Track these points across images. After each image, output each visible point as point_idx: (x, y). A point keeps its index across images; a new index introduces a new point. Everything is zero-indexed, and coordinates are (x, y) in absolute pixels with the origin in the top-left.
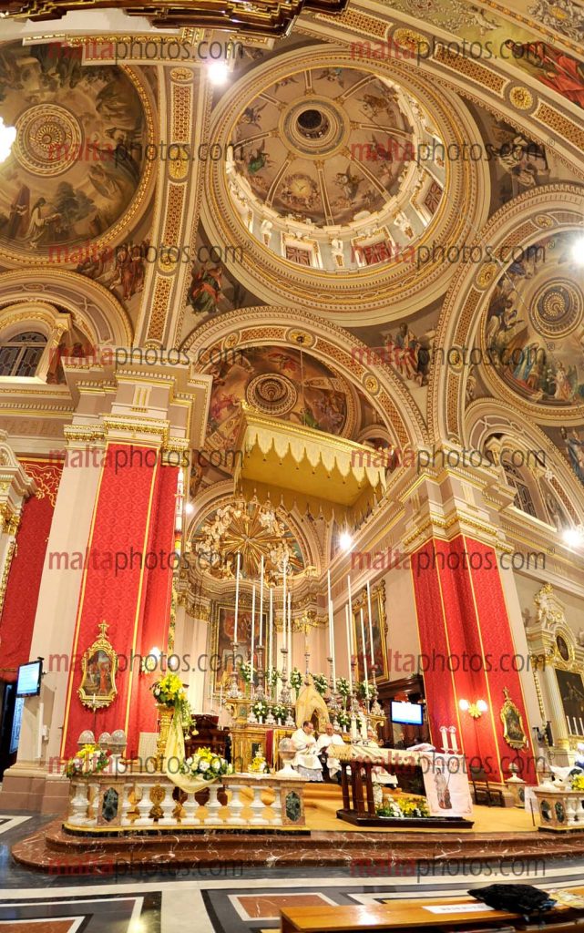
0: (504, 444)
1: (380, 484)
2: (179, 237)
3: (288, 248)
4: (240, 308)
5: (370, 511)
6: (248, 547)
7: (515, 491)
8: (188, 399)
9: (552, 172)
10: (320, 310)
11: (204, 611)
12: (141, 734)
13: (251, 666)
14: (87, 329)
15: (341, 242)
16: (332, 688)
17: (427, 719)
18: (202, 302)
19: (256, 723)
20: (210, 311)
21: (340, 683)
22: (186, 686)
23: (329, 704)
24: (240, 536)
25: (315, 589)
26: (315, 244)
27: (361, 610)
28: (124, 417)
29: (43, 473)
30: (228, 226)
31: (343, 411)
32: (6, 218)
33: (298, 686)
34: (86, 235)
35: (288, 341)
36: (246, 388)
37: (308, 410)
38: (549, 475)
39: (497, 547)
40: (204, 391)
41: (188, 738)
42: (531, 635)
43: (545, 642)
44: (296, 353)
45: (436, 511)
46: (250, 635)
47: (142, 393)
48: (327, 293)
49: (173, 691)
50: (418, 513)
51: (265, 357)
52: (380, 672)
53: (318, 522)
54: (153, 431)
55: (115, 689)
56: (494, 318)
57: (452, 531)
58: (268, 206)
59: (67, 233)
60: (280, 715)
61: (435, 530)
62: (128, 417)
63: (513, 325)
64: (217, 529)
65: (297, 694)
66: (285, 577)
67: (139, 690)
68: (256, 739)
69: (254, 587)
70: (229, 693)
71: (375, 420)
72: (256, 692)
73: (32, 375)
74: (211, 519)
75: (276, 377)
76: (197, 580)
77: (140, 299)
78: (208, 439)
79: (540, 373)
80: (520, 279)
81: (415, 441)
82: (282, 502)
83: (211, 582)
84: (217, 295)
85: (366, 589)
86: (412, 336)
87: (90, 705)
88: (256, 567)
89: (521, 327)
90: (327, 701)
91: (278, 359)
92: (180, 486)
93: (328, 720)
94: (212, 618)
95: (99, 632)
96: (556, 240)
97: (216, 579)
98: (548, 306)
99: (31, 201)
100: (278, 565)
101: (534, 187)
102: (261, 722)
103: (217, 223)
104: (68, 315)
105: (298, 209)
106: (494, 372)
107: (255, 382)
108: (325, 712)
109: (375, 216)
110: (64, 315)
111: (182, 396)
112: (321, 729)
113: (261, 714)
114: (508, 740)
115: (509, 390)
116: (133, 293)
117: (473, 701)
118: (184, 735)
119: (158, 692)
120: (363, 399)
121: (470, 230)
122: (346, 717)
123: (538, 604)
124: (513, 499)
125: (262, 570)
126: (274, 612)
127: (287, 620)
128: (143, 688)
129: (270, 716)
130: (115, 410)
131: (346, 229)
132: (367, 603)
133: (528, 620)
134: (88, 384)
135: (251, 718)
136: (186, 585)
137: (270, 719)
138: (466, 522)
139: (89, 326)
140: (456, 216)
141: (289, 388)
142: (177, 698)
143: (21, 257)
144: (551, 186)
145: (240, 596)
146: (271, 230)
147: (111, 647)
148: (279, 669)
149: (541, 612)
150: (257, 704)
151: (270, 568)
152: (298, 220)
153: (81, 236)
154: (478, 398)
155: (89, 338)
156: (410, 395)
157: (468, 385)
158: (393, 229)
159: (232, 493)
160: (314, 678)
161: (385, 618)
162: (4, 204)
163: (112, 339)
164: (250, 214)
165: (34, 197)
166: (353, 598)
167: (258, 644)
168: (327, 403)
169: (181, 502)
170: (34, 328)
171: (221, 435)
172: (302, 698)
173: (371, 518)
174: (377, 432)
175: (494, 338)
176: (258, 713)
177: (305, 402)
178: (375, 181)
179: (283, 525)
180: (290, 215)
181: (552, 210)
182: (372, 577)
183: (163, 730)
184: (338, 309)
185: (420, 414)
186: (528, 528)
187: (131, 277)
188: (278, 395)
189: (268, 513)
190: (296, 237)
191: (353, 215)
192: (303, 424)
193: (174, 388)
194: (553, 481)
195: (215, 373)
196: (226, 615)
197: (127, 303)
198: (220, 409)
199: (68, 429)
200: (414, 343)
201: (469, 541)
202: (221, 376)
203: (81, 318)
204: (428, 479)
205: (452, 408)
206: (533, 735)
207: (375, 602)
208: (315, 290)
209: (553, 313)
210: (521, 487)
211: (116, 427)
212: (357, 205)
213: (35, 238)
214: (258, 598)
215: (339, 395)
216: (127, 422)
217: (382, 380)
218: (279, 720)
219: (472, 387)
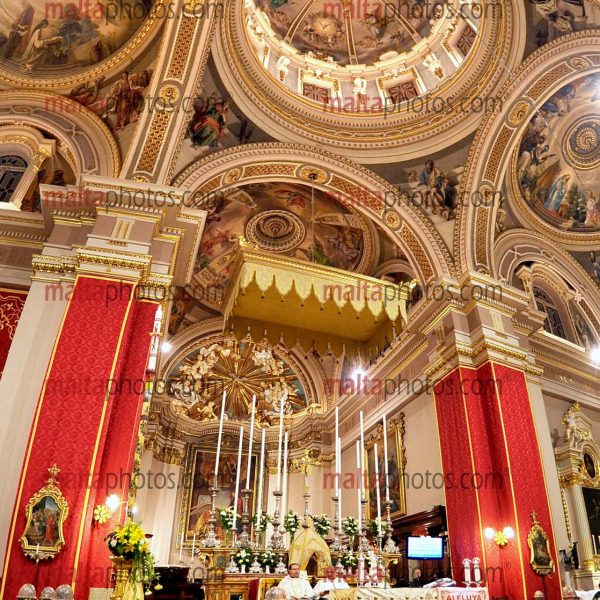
0: (534, 272)
1: (400, 318)
2: (186, 69)
3: (306, 85)
4: (246, 143)
5: (388, 345)
6: (237, 386)
7: (545, 315)
8: (177, 234)
9: (589, 19)
10: (337, 147)
11: (177, 455)
12: (91, 589)
13: (234, 512)
14: (71, 157)
15: (365, 82)
16: (336, 529)
17: (449, 551)
18: (204, 135)
19: (237, 572)
20: (212, 145)
21: (347, 522)
22: (149, 536)
23: (331, 546)
24: (227, 375)
25: (319, 428)
26: (336, 82)
27: (376, 445)
28: (100, 250)
29: (4, 303)
30: (241, 61)
31: (359, 247)
32: (5, 37)
33: (293, 529)
34: (85, 61)
35: (298, 178)
36: (246, 225)
37: (318, 247)
38: (578, 298)
39: (526, 371)
40: (196, 227)
41: (149, 593)
42: (559, 455)
43: (573, 461)
44: (307, 189)
45: (462, 340)
46: (235, 479)
47: (124, 227)
48: (347, 130)
49: (132, 542)
50: (443, 344)
51: (271, 193)
52: (396, 507)
53: (326, 358)
54: (131, 266)
55: (62, 539)
56: (526, 153)
57: (480, 359)
58: (288, 42)
59: (65, 56)
60: (269, 563)
61: (461, 359)
62: (104, 250)
63: (544, 159)
64: (198, 369)
65: (292, 538)
66: (282, 416)
67: (91, 541)
68: (235, 590)
69: (242, 429)
70: (203, 542)
71: (395, 254)
72: (238, 539)
73: (7, 201)
74: (193, 359)
75: (282, 213)
76: (170, 422)
77: (134, 129)
78: (196, 276)
79: (571, 203)
80: (553, 116)
81: (440, 273)
82: (282, 340)
83: (187, 425)
84: (220, 130)
85: (382, 424)
86: (438, 173)
87: (32, 555)
88: (246, 407)
89: (553, 160)
90: (329, 542)
91: (286, 195)
92: (158, 325)
93: (329, 562)
94: (186, 461)
95: (48, 476)
96: (590, 80)
97: (194, 421)
98: (580, 141)
99: (34, 21)
100: (274, 404)
101: (571, 32)
102: (243, 571)
103: (229, 57)
104: (54, 141)
105: (320, 47)
106: (525, 204)
107: (256, 219)
108: (326, 553)
109: (403, 57)
110: (49, 141)
111: (170, 231)
112: (320, 573)
113: (244, 562)
114: (535, 567)
115: (540, 220)
116: (127, 123)
117: (499, 528)
118: (145, 590)
119: (114, 543)
120: (382, 234)
121: (503, 72)
122: (352, 558)
123: (567, 423)
124: (542, 323)
125: (253, 410)
126: (266, 453)
127: (283, 461)
128: (96, 538)
129: (256, 564)
130: (90, 242)
131: (370, 68)
132: (382, 437)
133: (557, 440)
134: (64, 213)
135: (232, 568)
136: (156, 428)
137: (256, 567)
138: (494, 349)
139: (74, 154)
140: (489, 58)
141: (296, 224)
142: (137, 550)
143: (14, 78)
144: (588, 31)
145: (224, 437)
146: (288, 66)
147: (60, 494)
148: (270, 513)
149: (569, 431)
150: (239, 552)
151: (262, 407)
152: (319, 58)
153: (80, 62)
154: (508, 229)
155: (72, 166)
156: (435, 229)
157: (498, 217)
158: (421, 70)
159: (220, 331)
160: (315, 520)
161: (404, 451)
162: (5, 22)
163: (96, 169)
164: (266, 49)
165: (38, 17)
166: (365, 434)
167: (244, 487)
168: (341, 240)
169: (157, 341)
170: (14, 152)
171: (212, 271)
172: (298, 542)
173: (389, 351)
174: (398, 267)
175: (526, 173)
176: (241, 561)
177: (315, 239)
178: (405, 23)
179: (282, 363)
180: (310, 53)
181: (587, 53)
182: (389, 411)
183: (119, 585)
184: (358, 146)
185: (446, 247)
186: (558, 350)
187: (127, 107)
188: (283, 231)
189: (263, 351)
190: (315, 75)
191: (380, 54)
192: (311, 261)
193: (161, 222)
194: (582, 303)
195: (211, 208)
196: (204, 458)
197: (119, 133)
198: (212, 245)
199: (36, 259)
200: (441, 179)
201: (498, 367)
202: (217, 211)
203: (67, 145)
204: (453, 310)
205: (480, 241)
206: (560, 558)
207: (391, 436)
208: (332, 127)
209: (585, 147)
210: (550, 311)
211: (89, 260)
212: (383, 46)
213: (31, 60)
214: (246, 440)
215: (353, 231)
216: (102, 255)
217: (404, 215)
218: (268, 567)
219: (502, 219)
